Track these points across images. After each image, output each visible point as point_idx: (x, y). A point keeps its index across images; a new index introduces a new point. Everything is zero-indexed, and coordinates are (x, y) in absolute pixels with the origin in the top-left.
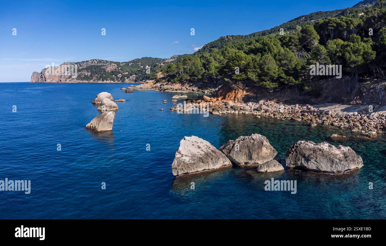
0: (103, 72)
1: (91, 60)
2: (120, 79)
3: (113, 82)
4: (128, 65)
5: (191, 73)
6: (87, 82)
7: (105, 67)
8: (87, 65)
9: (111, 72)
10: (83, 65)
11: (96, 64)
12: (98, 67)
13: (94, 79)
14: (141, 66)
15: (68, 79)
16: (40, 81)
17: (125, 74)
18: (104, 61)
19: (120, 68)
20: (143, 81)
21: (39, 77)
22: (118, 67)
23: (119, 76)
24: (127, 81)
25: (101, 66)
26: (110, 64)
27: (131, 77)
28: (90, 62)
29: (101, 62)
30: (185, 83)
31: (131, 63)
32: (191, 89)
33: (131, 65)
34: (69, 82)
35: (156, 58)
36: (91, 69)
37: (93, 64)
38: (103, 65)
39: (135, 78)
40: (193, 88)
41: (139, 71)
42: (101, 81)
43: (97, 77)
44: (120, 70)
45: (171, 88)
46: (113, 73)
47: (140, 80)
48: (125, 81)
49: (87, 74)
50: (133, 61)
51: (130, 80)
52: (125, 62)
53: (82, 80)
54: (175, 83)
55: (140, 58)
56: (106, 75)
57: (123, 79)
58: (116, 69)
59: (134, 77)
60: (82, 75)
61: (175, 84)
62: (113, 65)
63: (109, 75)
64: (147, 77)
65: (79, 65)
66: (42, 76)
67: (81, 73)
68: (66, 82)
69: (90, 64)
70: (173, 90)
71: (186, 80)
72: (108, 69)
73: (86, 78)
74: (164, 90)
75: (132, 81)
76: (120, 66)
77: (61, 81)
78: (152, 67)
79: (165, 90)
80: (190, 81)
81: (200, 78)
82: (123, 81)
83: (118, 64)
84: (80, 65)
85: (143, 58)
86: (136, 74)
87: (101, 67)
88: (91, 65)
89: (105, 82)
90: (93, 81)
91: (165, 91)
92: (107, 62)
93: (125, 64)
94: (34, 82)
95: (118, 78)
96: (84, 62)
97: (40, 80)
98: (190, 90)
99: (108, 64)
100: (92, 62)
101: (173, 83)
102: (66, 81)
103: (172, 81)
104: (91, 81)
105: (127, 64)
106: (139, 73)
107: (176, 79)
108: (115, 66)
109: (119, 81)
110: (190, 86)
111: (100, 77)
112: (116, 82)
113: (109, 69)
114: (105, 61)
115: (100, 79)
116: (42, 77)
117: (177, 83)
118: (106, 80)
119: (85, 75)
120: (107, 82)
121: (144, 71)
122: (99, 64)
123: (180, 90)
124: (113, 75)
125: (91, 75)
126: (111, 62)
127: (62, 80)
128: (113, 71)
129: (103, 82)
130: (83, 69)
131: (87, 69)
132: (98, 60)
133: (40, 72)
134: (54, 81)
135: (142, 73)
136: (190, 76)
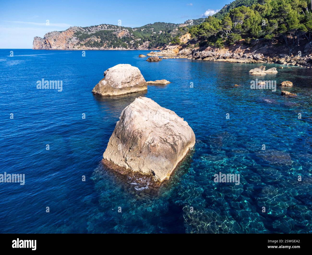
0: (114, 38)
1: (100, 25)
2: (132, 46)
3: (125, 49)
4: (141, 30)
5: (244, 31)
6: (97, 49)
7: (116, 32)
8: (96, 31)
9: (122, 38)
10: (93, 30)
11: (106, 30)
12: (108, 32)
13: (105, 46)
14: (154, 32)
15: (76, 46)
16: (44, 48)
17: (138, 40)
18: (114, 26)
19: (132, 34)
20: (157, 48)
21: (43, 43)
22: (130, 33)
23: (132, 42)
24: (140, 48)
25: (112, 31)
26: (122, 29)
27: (144, 43)
28: (100, 27)
29: (111, 27)
30: (236, 47)
31: (143, 29)
32: (251, 56)
33: (144, 30)
34: (78, 49)
35: (169, 24)
36: (101, 34)
37: (103, 29)
38: (114, 30)
39: (148, 45)
40: (255, 56)
41: (153, 37)
42: (112, 48)
43: (108, 44)
44: (132, 36)
45: (214, 55)
46: (125, 39)
47: (154, 47)
48: (138, 47)
49: (96, 41)
50: (145, 27)
51: (143, 47)
52: (137, 28)
53: (91, 47)
54: (218, 47)
55: (153, 23)
56: (117, 41)
57: (135, 45)
58: (128, 35)
59: (147, 43)
60: (92, 41)
61: (218, 49)
62: (124, 30)
63: (121, 41)
64: (161, 43)
65: (87, 30)
66: (45, 41)
67: (90, 39)
68: (74, 49)
69: (99, 29)
70: (218, 58)
71: (238, 43)
72: (119, 34)
73: (96, 44)
74: (203, 58)
75: (145, 48)
76: (132, 31)
77: (68, 47)
78: (167, 33)
79: (205, 57)
80: (245, 45)
81: (269, 38)
82: (136, 48)
83: (130, 29)
84: (89, 31)
85: (156, 24)
86: (149, 40)
87: (112, 33)
88: (101, 30)
89: (117, 49)
90: (103, 48)
91: (205, 59)
92: (118, 27)
93: (137, 29)
94: (37, 48)
95: (130, 45)
96: (93, 27)
97: (44, 46)
98: (249, 57)
99: (119, 29)
100: (102, 27)
101: (214, 47)
102: (74, 47)
103: (213, 44)
104: (102, 48)
105: (139, 29)
106: (152, 39)
107: (219, 42)
108: (126, 31)
109: (132, 48)
110: (247, 52)
111: (112, 43)
112: (129, 49)
113: (121, 35)
114: (116, 26)
115: (111, 46)
116: (46, 43)
117: (222, 48)
118: (118, 47)
119: (95, 42)
120: (119, 49)
121: (158, 37)
122: (109, 30)
123: (231, 58)
124: (125, 41)
125: (101, 42)
126: (122, 28)
127: (70, 47)
128: (125, 37)
129: (114, 49)
130: (92, 34)
131: (97, 35)
132: (108, 25)
133: (43, 37)
134: (61, 48)
135: (155, 40)
136: (243, 37)
